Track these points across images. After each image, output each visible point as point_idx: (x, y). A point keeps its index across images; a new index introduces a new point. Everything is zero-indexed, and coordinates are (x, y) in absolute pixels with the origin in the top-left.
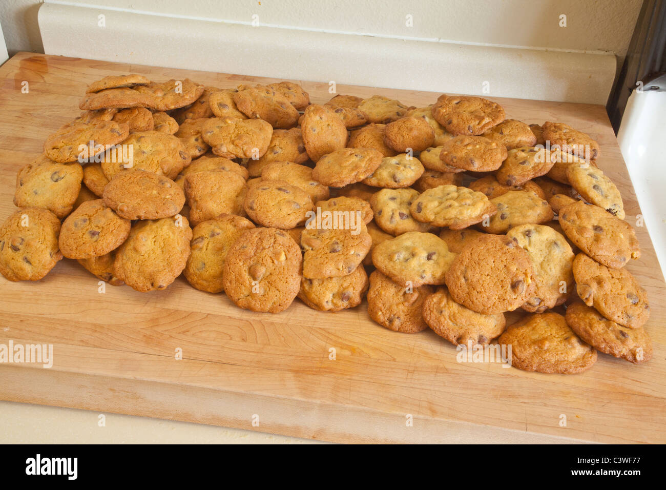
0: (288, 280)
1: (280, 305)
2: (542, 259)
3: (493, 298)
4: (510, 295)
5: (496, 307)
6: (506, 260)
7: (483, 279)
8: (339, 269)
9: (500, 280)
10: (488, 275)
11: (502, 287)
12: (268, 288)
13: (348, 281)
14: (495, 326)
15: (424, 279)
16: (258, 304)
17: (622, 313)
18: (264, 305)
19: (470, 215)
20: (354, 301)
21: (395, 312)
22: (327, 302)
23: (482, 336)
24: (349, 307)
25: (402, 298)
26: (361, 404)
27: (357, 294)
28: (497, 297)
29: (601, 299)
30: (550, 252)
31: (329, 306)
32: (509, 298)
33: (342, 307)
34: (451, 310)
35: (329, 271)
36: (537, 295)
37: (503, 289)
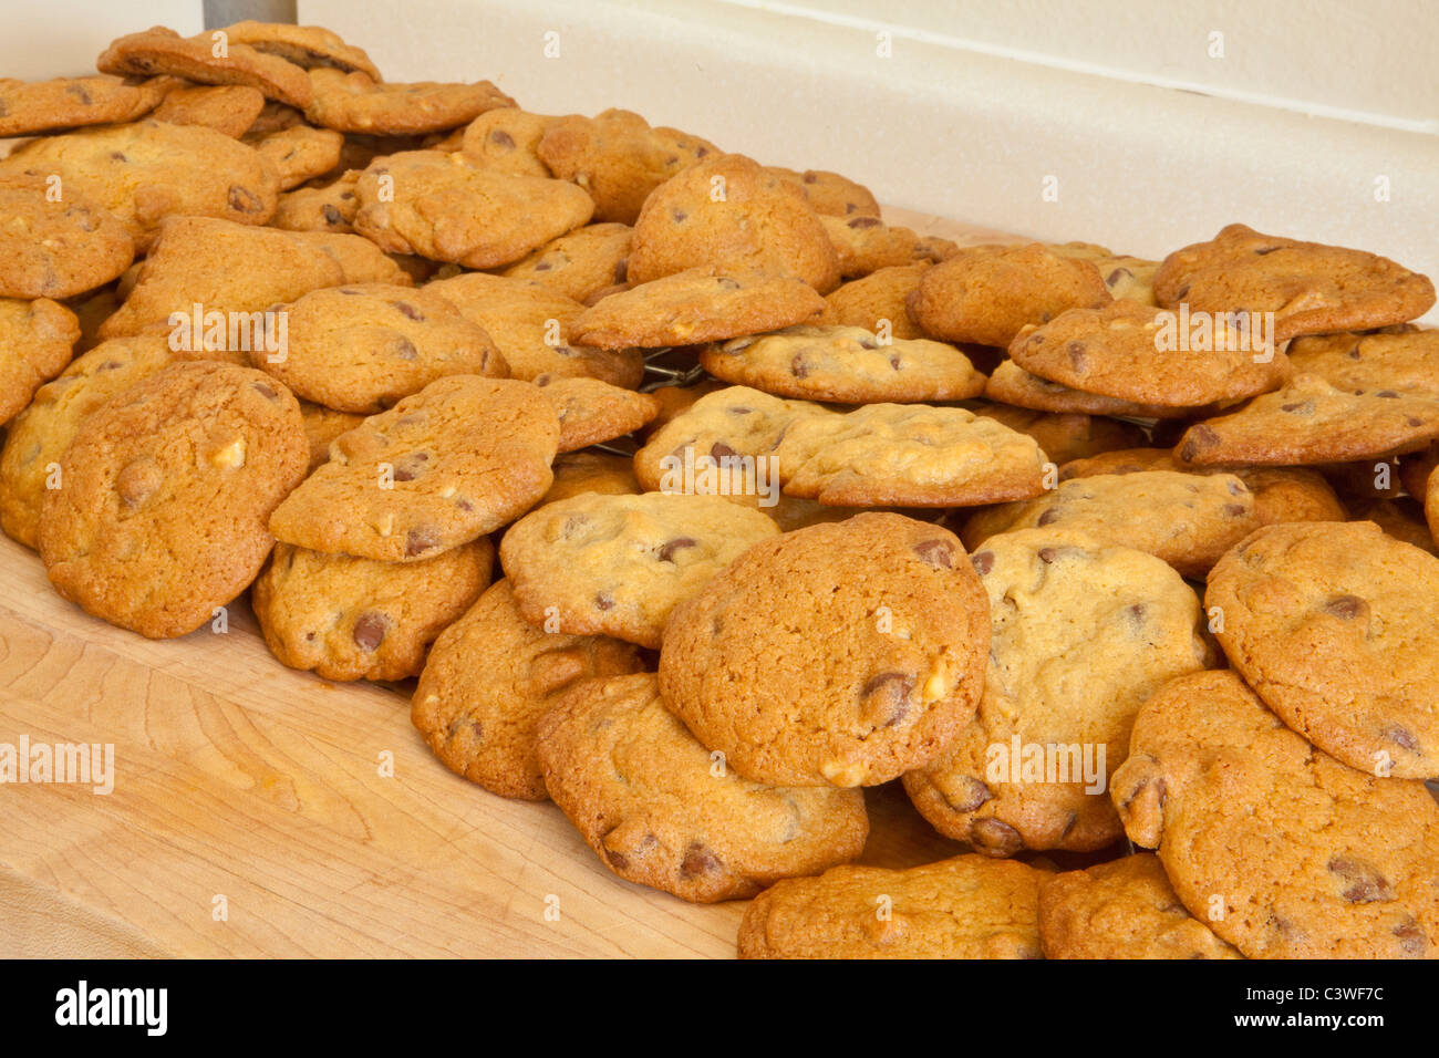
0: (216, 529)
1: (165, 609)
2: (1054, 649)
3: (779, 712)
4: (843, 716)
5: (782, 752)
6: (884, 593)
7: (772, 638)
8: (377, 531)
9: (832, 658)
10: (798, 630)
11: (829, 683)
12: (146, 540)
13: (402, 583)
14: (786, 843)
15: (607, 614)
16: (101, 585)
17: (1253, 901)
18: (117, 594)
19: (909, 470)
20: (390, 652)
21: (477, 703)
22: (311, 636)
23: (699, 847)
24: (377, 674)
25: (524, 667)
26: (111, 905)
27: (409, 631)
28: (793, 717)
29: (1187, 824)
30: (1100, 630)
31: (315, 653)
32: (834, 728)
33: (353, 670)
34: (634, 726)
35: (343, 529)
36: (976, 768)
37: (829, 692)
